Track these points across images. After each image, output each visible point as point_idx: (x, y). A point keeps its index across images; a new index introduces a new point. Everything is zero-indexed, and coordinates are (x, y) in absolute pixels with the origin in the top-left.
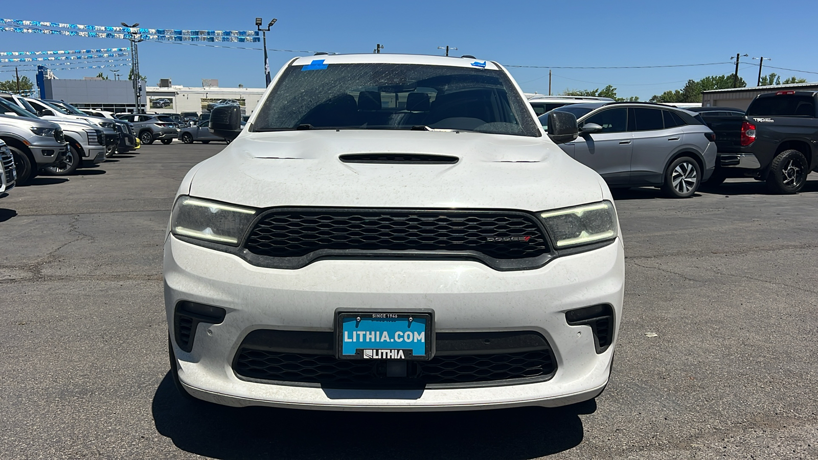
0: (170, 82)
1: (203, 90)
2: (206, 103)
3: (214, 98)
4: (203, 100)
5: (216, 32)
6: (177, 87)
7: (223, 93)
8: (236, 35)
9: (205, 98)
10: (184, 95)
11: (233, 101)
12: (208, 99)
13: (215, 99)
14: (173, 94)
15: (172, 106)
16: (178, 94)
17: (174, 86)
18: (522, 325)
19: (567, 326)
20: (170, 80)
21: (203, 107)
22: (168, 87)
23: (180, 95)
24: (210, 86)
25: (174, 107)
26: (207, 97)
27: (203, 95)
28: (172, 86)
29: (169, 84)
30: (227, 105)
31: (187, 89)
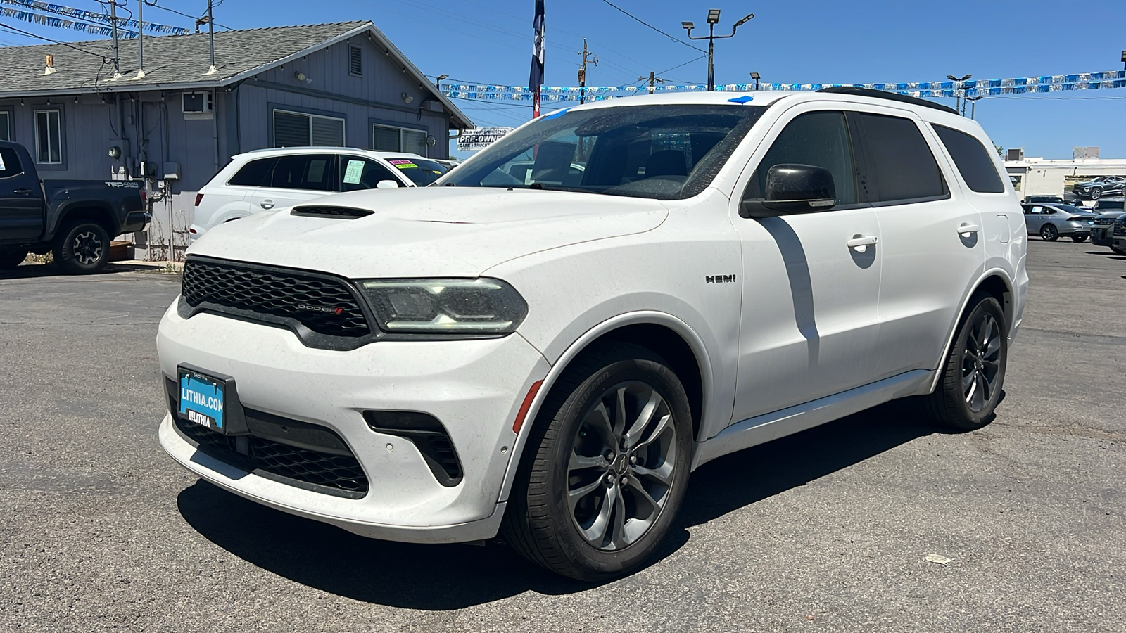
0: (1022, 153)
1: (1071, 163)
2: (1072, 183)
3: (1085, 175)
4: (1069, 178)
5: (1053, 77)
6: (1033, 160)
7: (1102, 167)
8: (1086, 80)
9: (1072, 175)
10: (1039, 172)
11: (1118, 179)
12: (1077, 177)
13: (1087, 177)
14: (1024, 169)
15: (1020, 186)
16: (1030, 169)
17: (1027, 159)
18: (309, 416)
19: (367, 431)
20: (1022, 151)
21: (1067, 188)
22: (1018, 160)
23: (1034, 172)
24: (1084, 156)
25: (1022, 189)
26: (1075, 173)
27: (1068, 170)
28: (1025, 159)
29: (1020, 156)
30: (1108, 184)
31: (1047, 162)
